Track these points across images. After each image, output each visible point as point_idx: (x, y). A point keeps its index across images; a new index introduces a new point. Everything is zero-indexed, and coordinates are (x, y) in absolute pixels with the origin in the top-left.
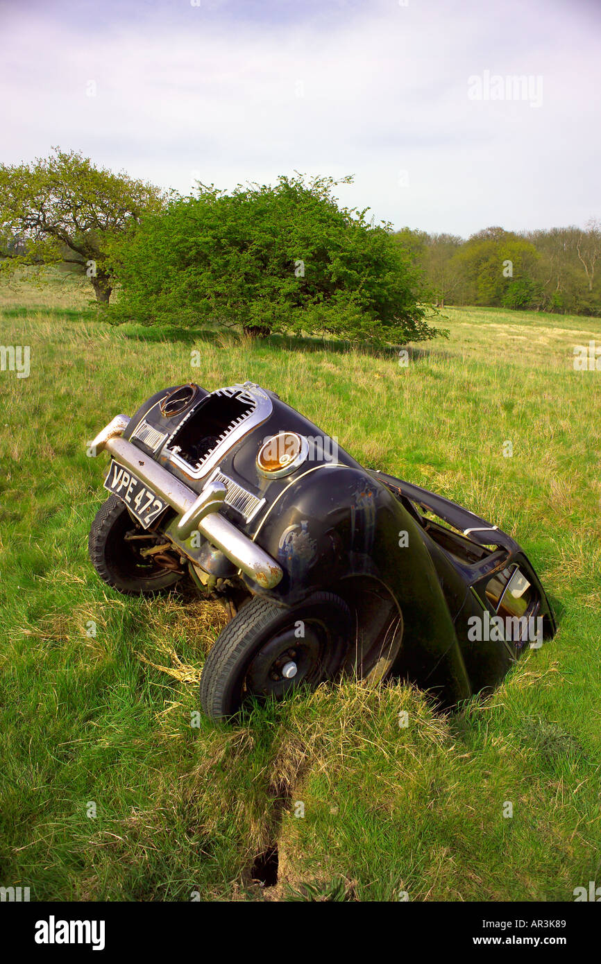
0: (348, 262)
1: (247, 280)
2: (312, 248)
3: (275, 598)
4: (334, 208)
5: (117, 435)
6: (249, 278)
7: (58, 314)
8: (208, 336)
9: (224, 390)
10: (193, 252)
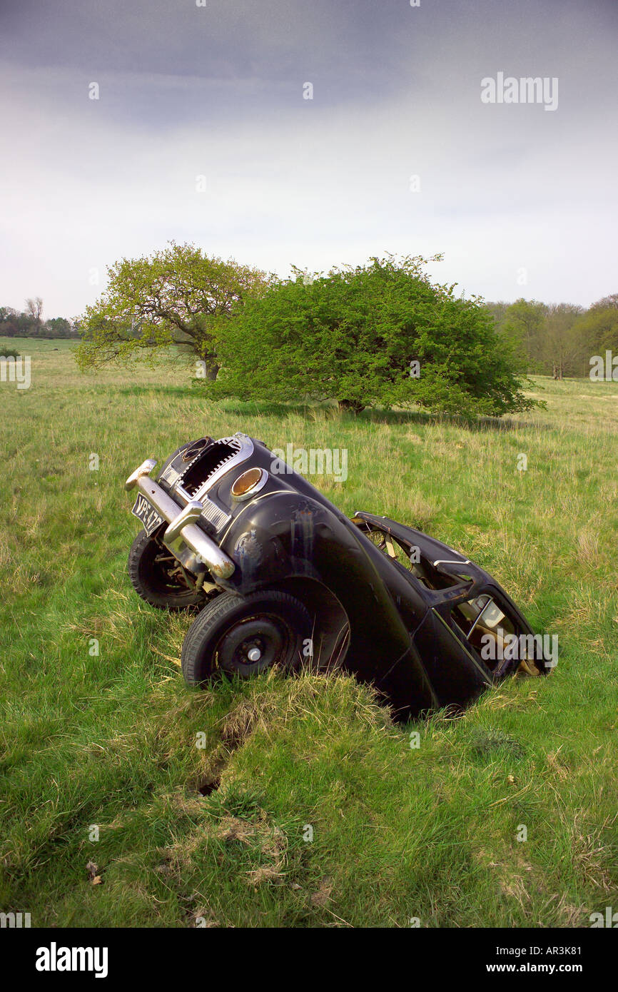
0: (437, 336)
1: (338, 357)
2: (400, 324)
3: (231, 587)
4: (425, 285)
5: (146, 474)
6: (340, 353)
7: (168, 392)
8: (303, 411)
9: (223, 440)
10: (287, 332)
